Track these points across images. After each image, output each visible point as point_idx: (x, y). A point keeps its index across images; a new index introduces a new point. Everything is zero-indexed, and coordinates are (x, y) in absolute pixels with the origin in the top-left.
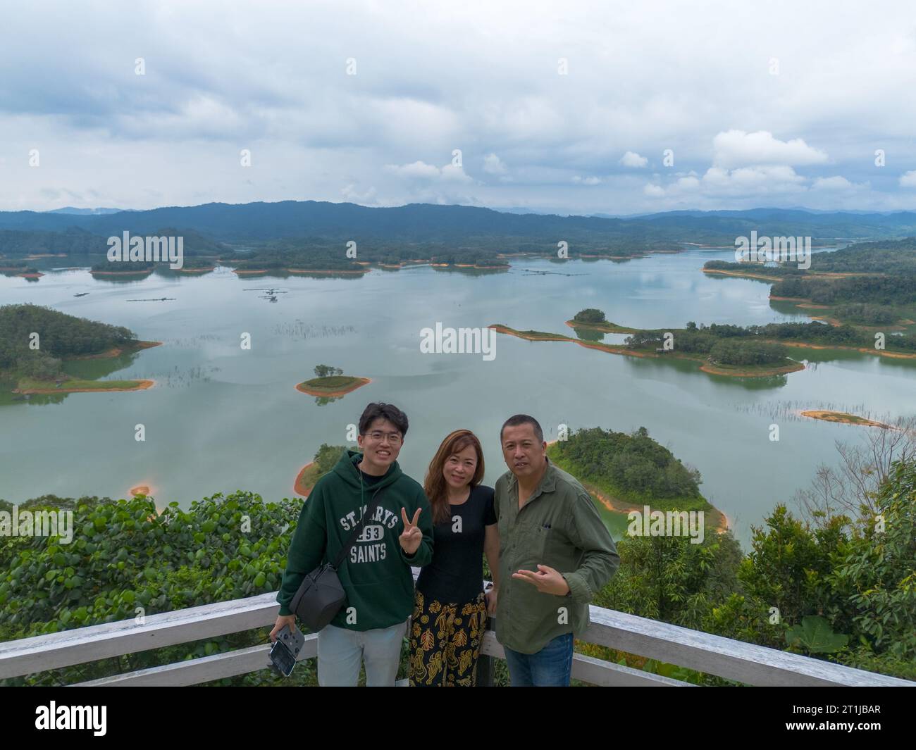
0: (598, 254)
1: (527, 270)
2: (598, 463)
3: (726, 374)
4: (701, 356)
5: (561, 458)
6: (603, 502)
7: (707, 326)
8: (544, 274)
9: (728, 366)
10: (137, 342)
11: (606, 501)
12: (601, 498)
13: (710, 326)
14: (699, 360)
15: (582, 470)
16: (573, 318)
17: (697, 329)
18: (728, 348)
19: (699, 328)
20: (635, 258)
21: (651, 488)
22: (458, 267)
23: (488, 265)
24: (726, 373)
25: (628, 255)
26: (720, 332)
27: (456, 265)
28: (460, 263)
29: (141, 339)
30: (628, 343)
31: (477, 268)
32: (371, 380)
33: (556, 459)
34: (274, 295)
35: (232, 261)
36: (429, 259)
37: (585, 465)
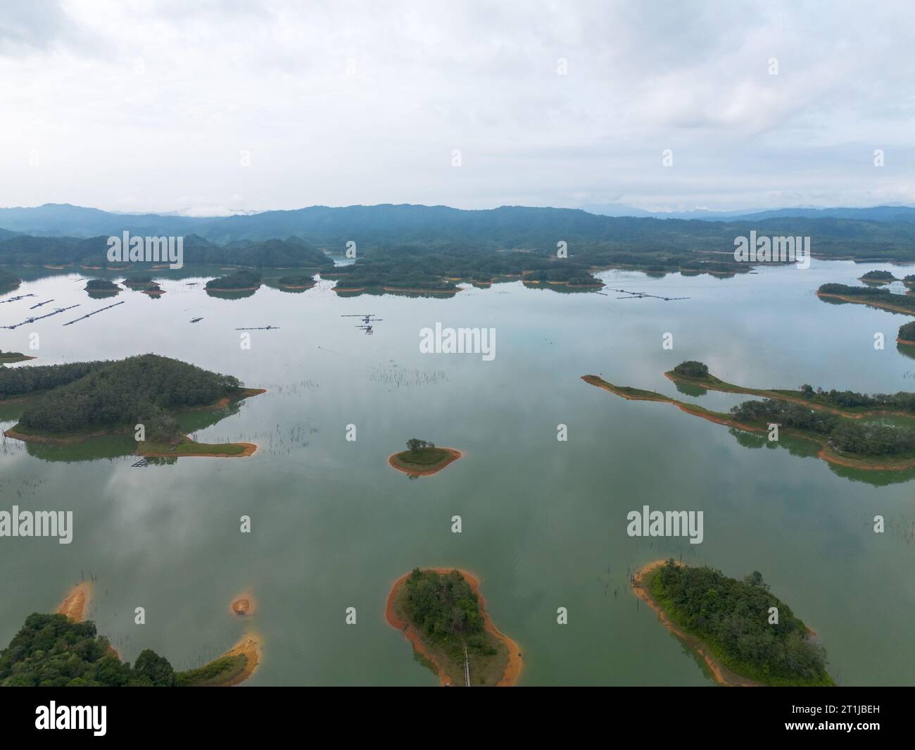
0: (698, 268)
1: (622, 291)
2: (707, 618)
3: (850, 465)
4: (820, 435)
5: (664, 597)
6: (712, 668)
7: (825, 391)
8: (640, 297)
9: (852, 455)
10: (244, 390)
11: (715, 668)
12: (709, 662)
13: (829, 392)
14: (817, 441)
15: (689, 621)
16: (673, 369)
17: (814, 393)
18: (852, 433)
19: (817, 393)
20: (740, 272)
21: (769, 663)
22: (549, 284)
23: (581, 283)
24: (851, 463)
25: (731, 271)
26: (841, 401)
27: (548, 282)
28: (552, 280)
29: (247, 386)
30: (734, 413)
31: (570, 286)
32: (463, 454)
33: (659, 596)
34: (370, 324)
35: (332, 275)
36: (521, 273)
37: (691, 615)
